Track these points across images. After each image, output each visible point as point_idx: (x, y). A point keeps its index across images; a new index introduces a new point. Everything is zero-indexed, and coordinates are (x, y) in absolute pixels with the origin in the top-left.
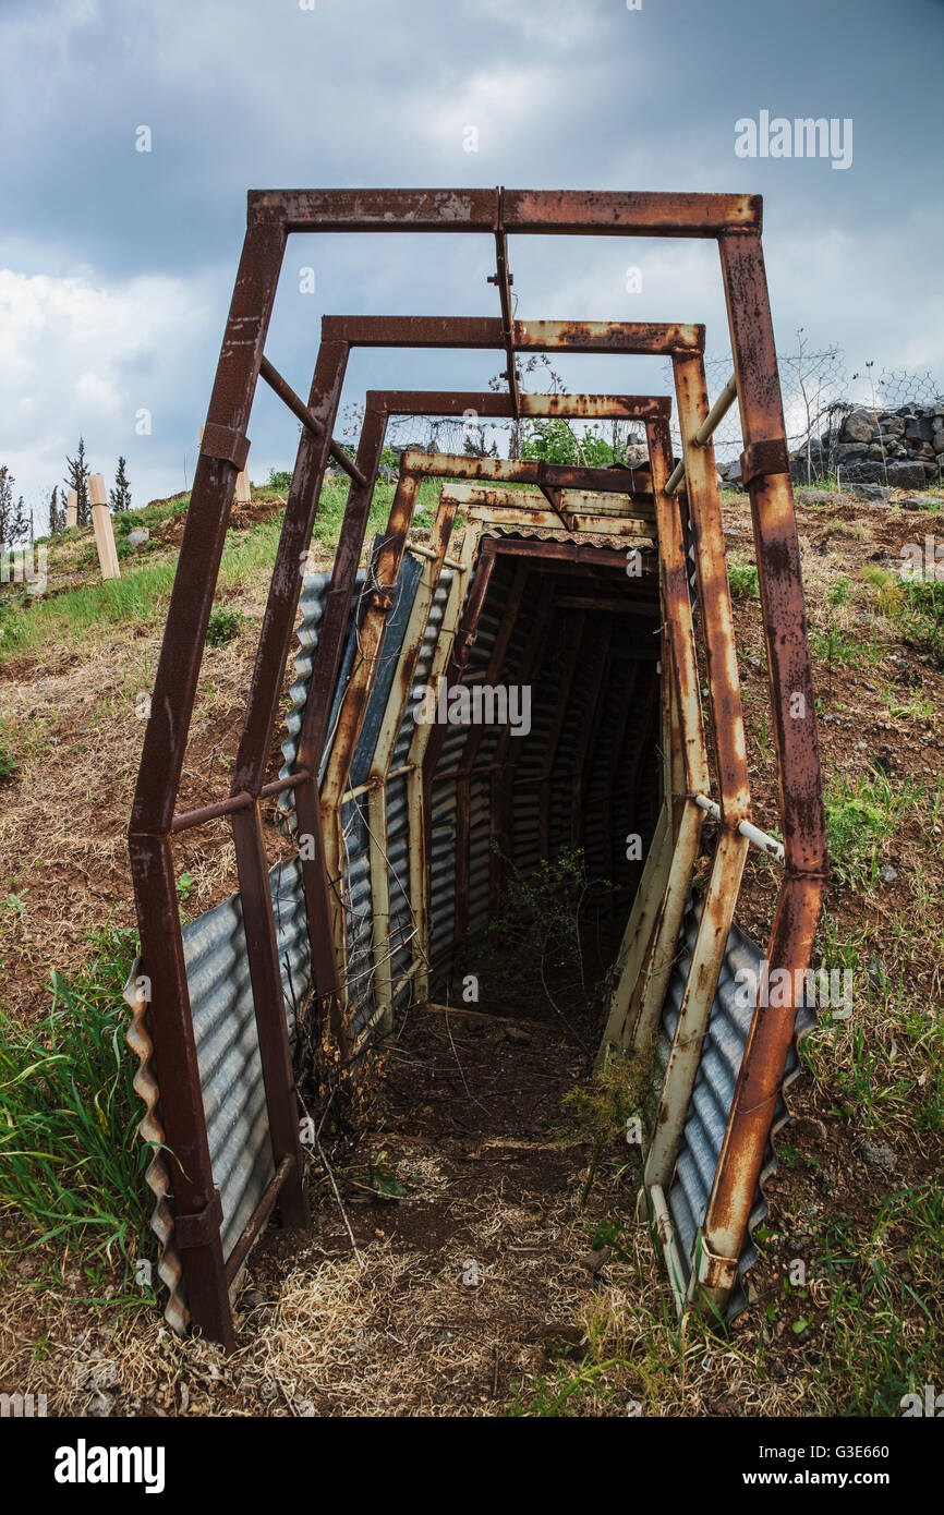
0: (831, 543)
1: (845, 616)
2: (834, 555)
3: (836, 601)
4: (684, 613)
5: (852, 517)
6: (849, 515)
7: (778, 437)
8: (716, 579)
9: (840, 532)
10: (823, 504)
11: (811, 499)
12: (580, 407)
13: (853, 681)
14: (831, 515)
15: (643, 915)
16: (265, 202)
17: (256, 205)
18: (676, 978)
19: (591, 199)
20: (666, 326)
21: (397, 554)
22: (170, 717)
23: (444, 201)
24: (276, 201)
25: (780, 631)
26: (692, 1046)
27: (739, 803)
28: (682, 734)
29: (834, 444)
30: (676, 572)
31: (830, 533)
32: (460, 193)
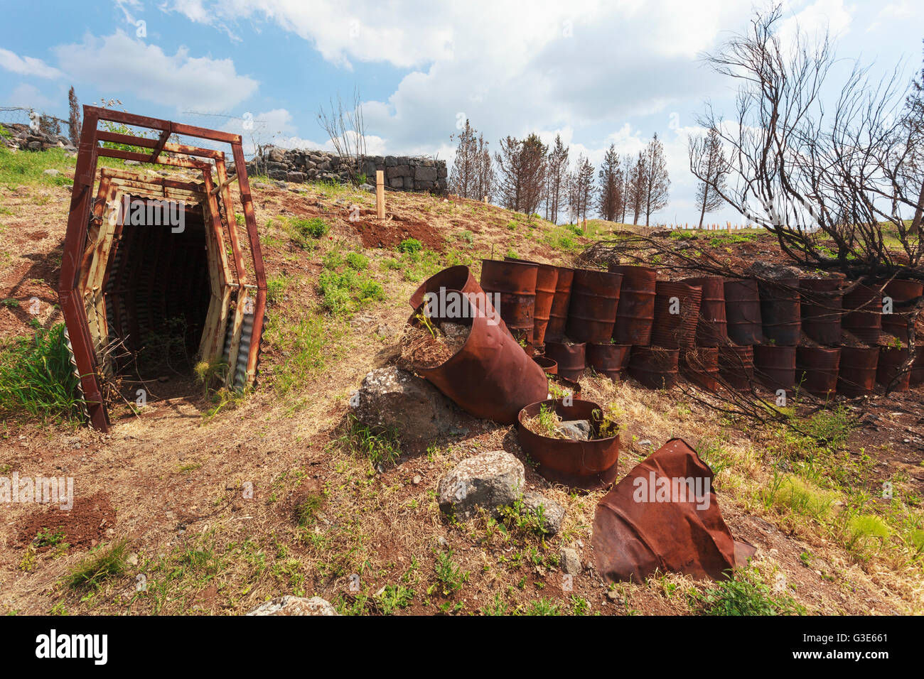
0: (267, 205)
1: (272, 231)
2: (268, 210)
3: (268, 226)
4: (220, 230)
5: (274, 195)
6: (273, 194)
7: (248, 193)
8: (232, 222)
9: (269, 201)
10: (263, 188)
11: (258, 186)
12: (179, 163)
13: (276, 251)
14: (266, 193)
15: (210, 329)
16: (90, 110)
17: (87, 110)
18: (227, 337)
19: (197, 129)
20: (213, 151)
21: (103, 205)
22: (71, 256)
23: (153, 122)
24: (94, 110)
25: (252, 236)
26: (236, 345)
27: (243, 280)
28: (222, 266)
29: (267, 161)
30: (216, 217)
31: (266, 202)
32: (158, 120)
